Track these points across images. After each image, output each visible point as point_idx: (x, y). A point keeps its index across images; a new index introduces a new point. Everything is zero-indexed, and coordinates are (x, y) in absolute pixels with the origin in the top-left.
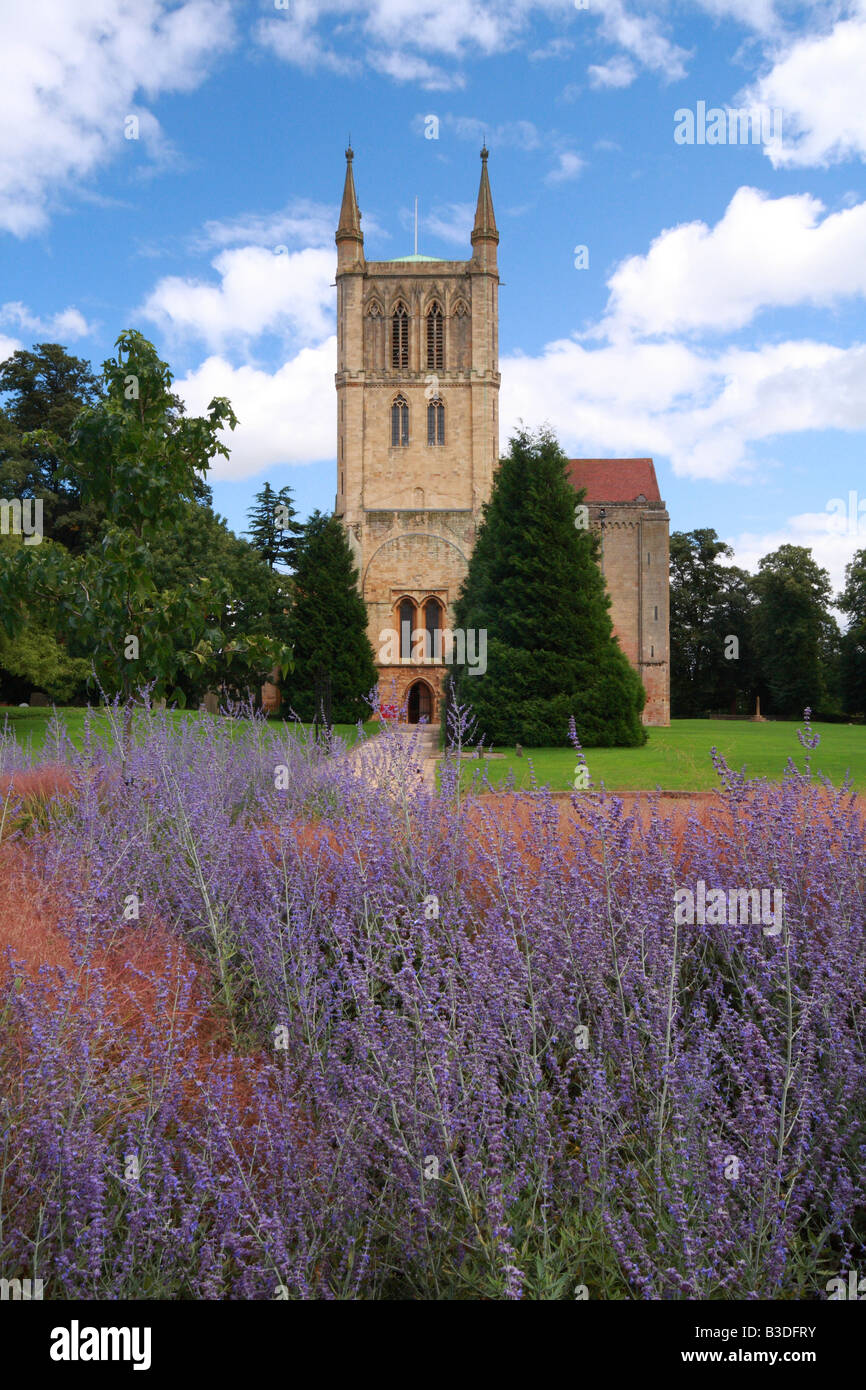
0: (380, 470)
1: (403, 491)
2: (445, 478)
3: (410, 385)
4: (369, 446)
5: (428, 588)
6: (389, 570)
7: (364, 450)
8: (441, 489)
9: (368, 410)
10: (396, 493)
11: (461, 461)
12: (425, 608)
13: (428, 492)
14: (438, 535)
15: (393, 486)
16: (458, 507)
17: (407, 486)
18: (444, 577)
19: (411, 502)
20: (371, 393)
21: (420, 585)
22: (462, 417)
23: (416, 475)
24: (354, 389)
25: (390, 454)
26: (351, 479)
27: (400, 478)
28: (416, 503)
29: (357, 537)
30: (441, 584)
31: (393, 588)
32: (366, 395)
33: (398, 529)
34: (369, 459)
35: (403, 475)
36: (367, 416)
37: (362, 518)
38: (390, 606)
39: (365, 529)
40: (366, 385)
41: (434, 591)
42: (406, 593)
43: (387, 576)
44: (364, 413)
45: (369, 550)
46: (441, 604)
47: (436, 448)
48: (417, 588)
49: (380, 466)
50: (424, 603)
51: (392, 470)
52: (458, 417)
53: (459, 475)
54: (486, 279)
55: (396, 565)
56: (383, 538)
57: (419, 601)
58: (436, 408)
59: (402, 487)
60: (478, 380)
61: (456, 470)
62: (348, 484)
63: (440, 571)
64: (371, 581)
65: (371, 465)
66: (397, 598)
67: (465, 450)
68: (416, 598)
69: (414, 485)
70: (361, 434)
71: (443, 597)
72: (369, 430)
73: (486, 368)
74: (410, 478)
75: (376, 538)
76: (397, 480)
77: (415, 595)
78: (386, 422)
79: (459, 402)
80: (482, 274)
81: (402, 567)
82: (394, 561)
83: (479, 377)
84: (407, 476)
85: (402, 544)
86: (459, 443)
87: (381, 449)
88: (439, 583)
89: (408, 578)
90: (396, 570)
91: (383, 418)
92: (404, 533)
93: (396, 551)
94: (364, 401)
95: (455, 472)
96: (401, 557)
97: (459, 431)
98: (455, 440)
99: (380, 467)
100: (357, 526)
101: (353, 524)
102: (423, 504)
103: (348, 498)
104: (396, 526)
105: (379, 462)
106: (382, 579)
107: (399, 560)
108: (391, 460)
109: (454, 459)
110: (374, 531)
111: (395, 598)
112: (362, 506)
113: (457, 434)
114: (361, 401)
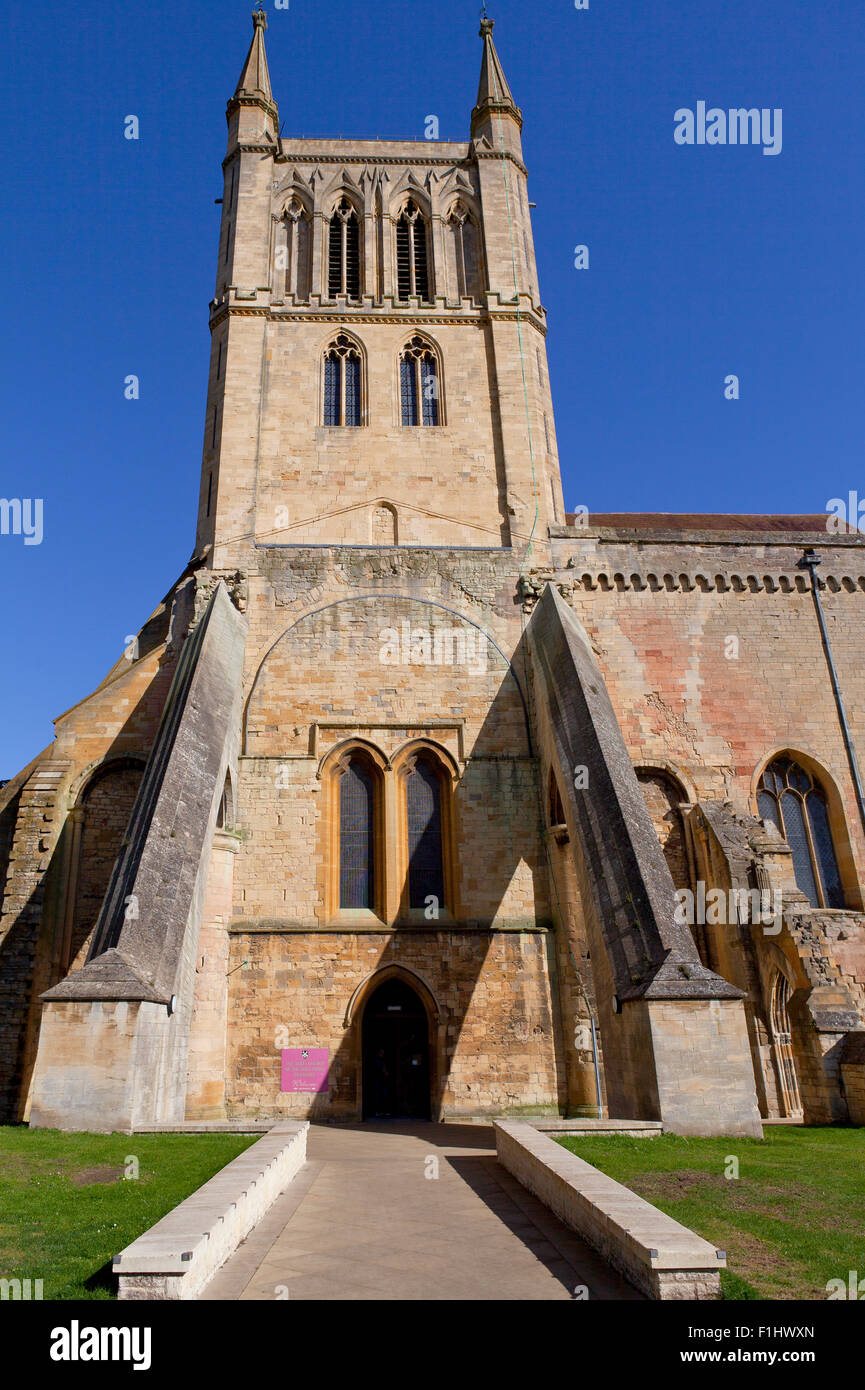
0: (296, 468)
1: (347, 510)
2: (442, 484)
3: (364, 319)
4: (272, 421)
5: (413, 721)
6: (311, 678)
7: (259, 429)
8: (435, 507)
9: (274, 358)
10: (333, 514)
11: (478, 453)
12: (404, 770)
13: (402, 512)
14: (433, 599)
15: (325, 498)
16: (474, 545)
17: (358, 499)
18: (449, 697)
19: (368, 530)
20: (281, 332)
21: (389, 715)
22: (474, 373)
23: (377, 479)
24: (247, 319)
25: (319, 438)
26: (228, 480)
27: (341, 484)
28: (377, 534)
29: (235, 601)
30: (445, 711)
31: (322, 720)
32: (271, 333)
33: (335, 586)
34: (272, 445)
35: (349, 479)
36: (271, 369)
37: (249, 563)
38: (314, 766)
39: (254, 586)
40: (273, 317)
41: (427, 728)
42: (356, 733)
43: (307, 692)
44: (265, 363)
45: (265, 633)
46: (445, 760)
47: (422, 430)
48: (382, 721)
49: (298, 460)
50: (402, 760)
51: (323, 468)
52: (465, 374)
53: (473, 480)
54: (506, 163)
55: (330, 666)
56: (299, 604)
57: (388, 754)
58: (421, 358)
59: (346, 501)
60: (503, 308)
61: (466, 470)
62: (221, 492)
63: (441, 681)
64: (268, 705)
65: (276, 458)
66: (331, 745)
67: (486, 434)
68: (382, 747)
69: (371, 497)
70: (255, 398)
71: (451, 744)
72: (275, 395)
73: (519, 291)
74: (364, 484)
75: (281, 606)
76: (335, 488)
77: (378, 737)
78: (315, 381)
79: (466, 349)
80: (498, 156)
81: (345, 669)
82: (325, 656)
83: (507, 304)
84: (357, 480)
85: (345, 618)
86: (470, 420)
87: (301, 427)
88: (438, 709)
89: (360, 697)
90: (328, 678)
91: (305, 373)
92: (350, 595)
93: (329, 634)
94: (265, 343)
95: (466, 475)
96: (345, 649)
97: (468, 398)
98: (464, 415)
99: (298, 463)
100: (238, 577)
101: (228, 574)
102: (396, 539)
103: (219, 519)
104: (331, 578)
105: (294, 451)
106: (293, 701)
107: (337, 655)
108: (323, 448)
109: (462, 450)
110: (279, 590)
111: (324, 746)
112: (250, 535)
113: (467, 404)
114: (259, 339)
